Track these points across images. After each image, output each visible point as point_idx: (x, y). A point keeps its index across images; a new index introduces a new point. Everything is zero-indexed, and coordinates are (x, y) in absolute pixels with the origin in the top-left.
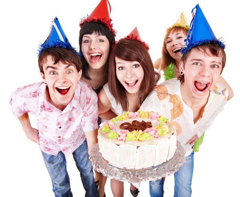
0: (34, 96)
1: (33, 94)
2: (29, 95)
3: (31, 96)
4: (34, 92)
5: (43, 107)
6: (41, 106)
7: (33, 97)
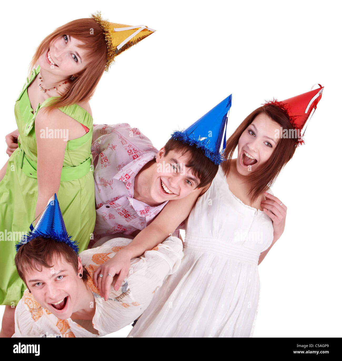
0: (130, 151)
1: (131, 149)
2: (127, 145)
3: (128, 148)
4: (135, 149)
5: (128, 177)
6: (127, 175)
7: (128, 151)
